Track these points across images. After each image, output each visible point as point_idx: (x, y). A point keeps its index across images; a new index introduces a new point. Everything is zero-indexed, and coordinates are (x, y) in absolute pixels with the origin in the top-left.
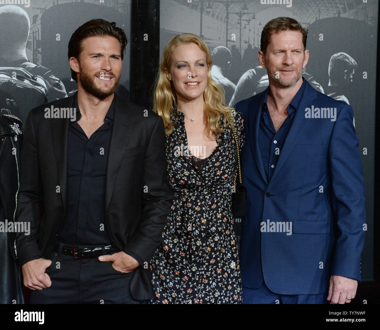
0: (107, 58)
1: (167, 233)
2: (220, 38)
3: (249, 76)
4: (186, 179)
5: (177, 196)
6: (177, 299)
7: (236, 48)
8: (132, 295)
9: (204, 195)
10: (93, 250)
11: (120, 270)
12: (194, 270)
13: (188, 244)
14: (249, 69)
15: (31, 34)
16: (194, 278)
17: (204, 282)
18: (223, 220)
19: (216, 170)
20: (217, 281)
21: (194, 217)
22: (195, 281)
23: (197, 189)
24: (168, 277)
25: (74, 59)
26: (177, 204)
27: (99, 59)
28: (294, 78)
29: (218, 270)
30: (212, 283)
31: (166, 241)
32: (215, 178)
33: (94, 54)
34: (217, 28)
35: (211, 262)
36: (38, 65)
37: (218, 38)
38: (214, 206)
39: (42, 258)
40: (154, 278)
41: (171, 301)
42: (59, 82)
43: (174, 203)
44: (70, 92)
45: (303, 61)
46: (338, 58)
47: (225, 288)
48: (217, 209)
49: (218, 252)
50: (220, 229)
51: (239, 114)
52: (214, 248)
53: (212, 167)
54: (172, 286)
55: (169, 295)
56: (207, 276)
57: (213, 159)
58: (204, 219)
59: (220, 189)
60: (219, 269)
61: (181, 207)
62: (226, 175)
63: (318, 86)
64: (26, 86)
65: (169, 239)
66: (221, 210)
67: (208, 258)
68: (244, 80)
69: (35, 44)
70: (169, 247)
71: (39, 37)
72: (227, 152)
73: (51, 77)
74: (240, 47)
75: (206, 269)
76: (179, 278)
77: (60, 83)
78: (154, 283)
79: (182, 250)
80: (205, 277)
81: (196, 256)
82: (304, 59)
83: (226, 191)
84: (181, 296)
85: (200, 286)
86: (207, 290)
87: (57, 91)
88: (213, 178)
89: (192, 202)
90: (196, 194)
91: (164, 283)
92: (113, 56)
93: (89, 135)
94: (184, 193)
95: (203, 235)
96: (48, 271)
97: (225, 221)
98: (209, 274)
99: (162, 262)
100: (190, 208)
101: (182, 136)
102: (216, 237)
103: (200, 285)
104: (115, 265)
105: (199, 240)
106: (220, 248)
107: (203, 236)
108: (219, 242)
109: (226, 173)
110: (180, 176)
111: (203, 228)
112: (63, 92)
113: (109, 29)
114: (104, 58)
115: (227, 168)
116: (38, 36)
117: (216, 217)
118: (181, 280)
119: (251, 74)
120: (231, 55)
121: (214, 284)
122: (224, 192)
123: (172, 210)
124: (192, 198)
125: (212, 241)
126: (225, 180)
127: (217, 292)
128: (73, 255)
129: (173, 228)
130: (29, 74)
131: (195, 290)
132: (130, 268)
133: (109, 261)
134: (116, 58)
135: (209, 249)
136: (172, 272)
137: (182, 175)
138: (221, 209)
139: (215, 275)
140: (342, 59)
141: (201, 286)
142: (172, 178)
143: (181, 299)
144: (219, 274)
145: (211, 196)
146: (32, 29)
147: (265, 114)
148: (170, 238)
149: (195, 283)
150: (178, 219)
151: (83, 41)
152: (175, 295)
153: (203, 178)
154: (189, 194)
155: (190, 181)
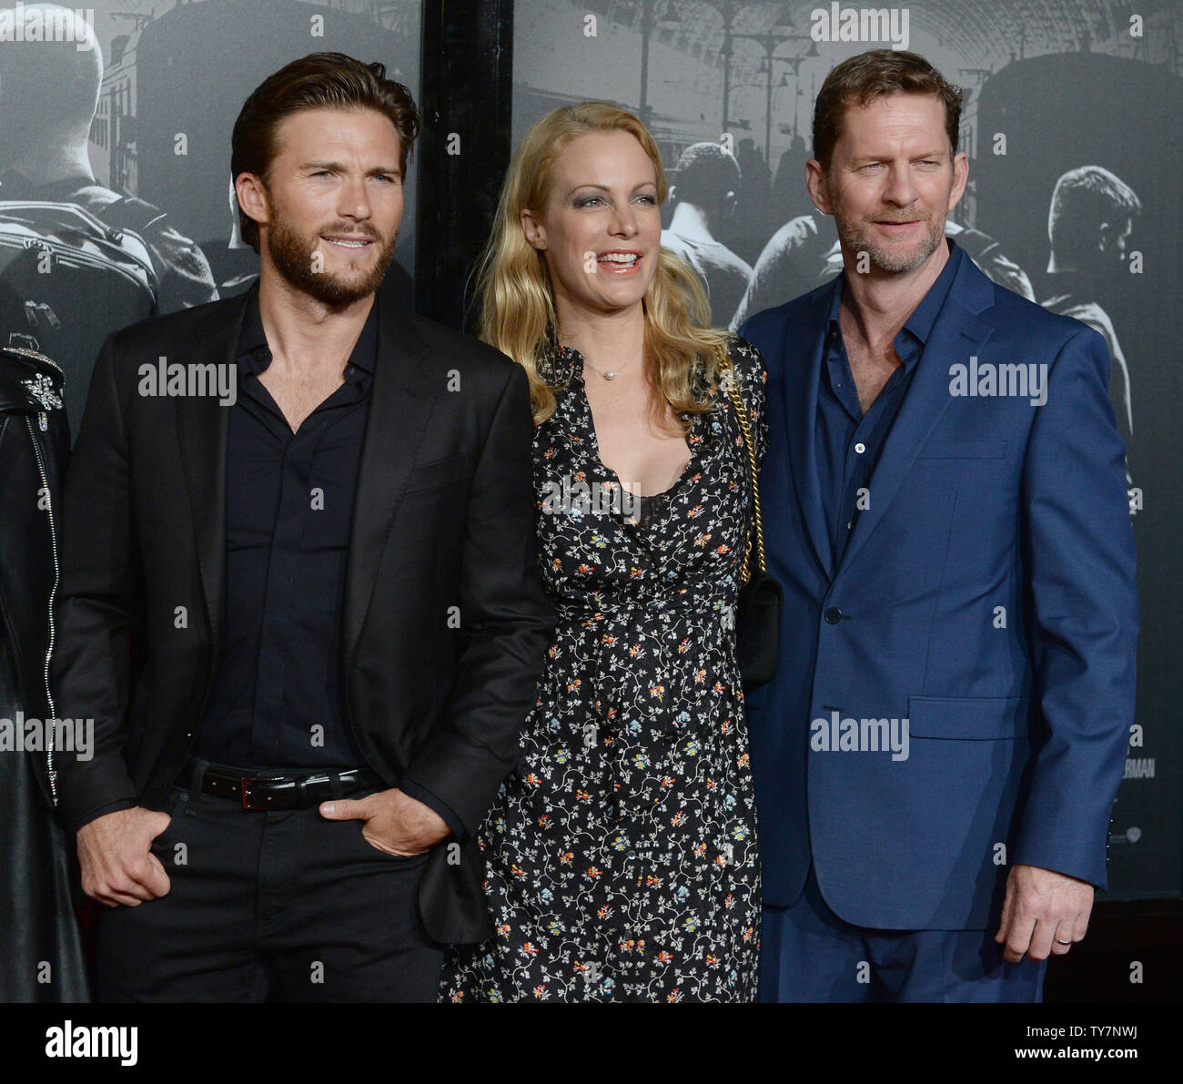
0: (357, 180)
1: (536, 733)
2: (702, 117)
3: (793, 240)
4: (598, 561)
5: (568, 616)
6: (564, 941)
7: (755, 148)
8: (427, 927)
9: (656, 612)
10: (303, 785)
11: (386, 848)
12: (620, 848)
13: (602, 765)
14: (795, 216)
15: (104, 98)
16: (620, 871)
17: (652, 884)
18: (713, 691)
19: (691, 531)
20: (693, 882)
21: (627, 680)
22: (622, 881)
23: (634, 593)
24: (536, 872)
25: (250, 181)
26: (568, 641)
27: (333, 183)
28: (919, 244)
29: (695, 849)
30: (676, 889)
31: (532, 760)
32: (691, 556)
33: (316, 167)
34: (696, 84)
35: (674, 822)
36: (126, 196)
37: (699, 116)
38: (685, 647)
39: (140, 806)
40: (490, 875)
41: (545, 948)
42: (193, 251)
43: (560, 638)
44: (227, 284)
45: (950, 189)
46: (1081, 183)
47: (717, 906)
48: (694, 655)
49: (697, 792)
50: (702, 717)
51: (755, 353)
52: (684, 777)
53: (679, 522)
54: (548, 899)
55: (541, 928)
56: (661, 865)
57: (682, 497)
58: (657, 684)
59: (705, 591)
60: (701, 843)
61: (581, 650)
62: (724, 548)
63: (1013, 274)
64: (87, 263)
65: (541, 753)
66: (705, 659)
67: (665, 810)
68: (780, 252)
69: (118, 128)
70: (540, 776)
71: (129, 108)
72: (722, 475)
73: (166, 234)
74: (768, 146)
75: (658, 845)
76: (571, 876)
77: (194, 255)
78: (489, 891)
79: (584, 785)
80: (654, 870)
81: (632, 802)
82: (952, 184)
83: (722, 599)
84: (579, 930)
85: (639, 899)
86: (661, 910)
87: (187, 278)
88: (684, 558)
89: (619, 631)
90: (629, 608)
91: (525, 892)
92: (377, 174)
93: (295, 420)
94: (594, 604)
95: (656, 735)
96: (161, 847)
97: (719, 693)
98: (666, 859)
99: (518, 824)
100: (613, 650)
101: (579, 423)
102: (690, 745)
103: (637, 895)
104: (371, 831)
105: (643, 750)
106: (702, 777)
107: (655, 739)
108: (700, 758)
109: (723, 541)
110: (579, 551)
111: (656, 715)
112: (205, 282)
113: (364, 87)
114: (347, 178)
115: (727, 524)
116: (129, 102)
117: (690, 682)
118: (578, 879)
119: (799, 232)
120: (739, 170)
121: (683, 890)
122: (715, 603)
123: (550, 661)
124: (618, 619)
125: (678, 755)
126: (720, 563)
127: (691, 917)
128: (237, 797)
129: (555, 716)
130: (98, 225)
131: (624, 911)
132: (419, 842)
133: (354, 817)
134: (385, 178)
135: (668, 780)
136: (549, 855)
137: (586, 547)
138: (705, 657)
139: (686, 864)
140: (1092, 187)
141: (642, 897)
142: (553, 559)
143: (578, 940)
144: (700, 861)
145: (677, 614)
146: (109, 81)
147: (833, 355)
148: (544, 748)
149: (624, 888)
150: (571, 688)
151: (281, 121)
152: (559, 928)
153: (652, 557)
154: (609, 607)
155: (612, 567)
